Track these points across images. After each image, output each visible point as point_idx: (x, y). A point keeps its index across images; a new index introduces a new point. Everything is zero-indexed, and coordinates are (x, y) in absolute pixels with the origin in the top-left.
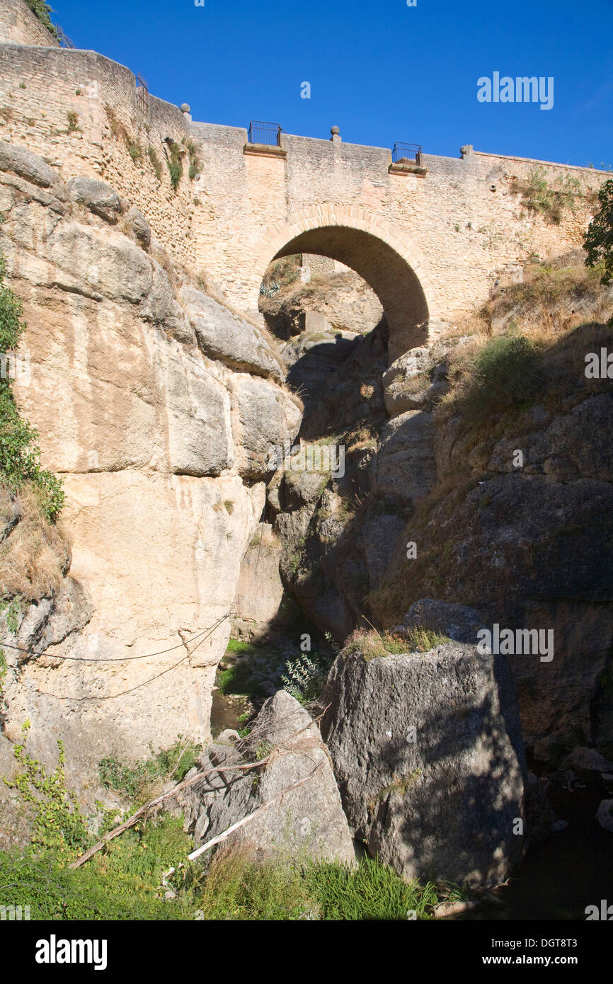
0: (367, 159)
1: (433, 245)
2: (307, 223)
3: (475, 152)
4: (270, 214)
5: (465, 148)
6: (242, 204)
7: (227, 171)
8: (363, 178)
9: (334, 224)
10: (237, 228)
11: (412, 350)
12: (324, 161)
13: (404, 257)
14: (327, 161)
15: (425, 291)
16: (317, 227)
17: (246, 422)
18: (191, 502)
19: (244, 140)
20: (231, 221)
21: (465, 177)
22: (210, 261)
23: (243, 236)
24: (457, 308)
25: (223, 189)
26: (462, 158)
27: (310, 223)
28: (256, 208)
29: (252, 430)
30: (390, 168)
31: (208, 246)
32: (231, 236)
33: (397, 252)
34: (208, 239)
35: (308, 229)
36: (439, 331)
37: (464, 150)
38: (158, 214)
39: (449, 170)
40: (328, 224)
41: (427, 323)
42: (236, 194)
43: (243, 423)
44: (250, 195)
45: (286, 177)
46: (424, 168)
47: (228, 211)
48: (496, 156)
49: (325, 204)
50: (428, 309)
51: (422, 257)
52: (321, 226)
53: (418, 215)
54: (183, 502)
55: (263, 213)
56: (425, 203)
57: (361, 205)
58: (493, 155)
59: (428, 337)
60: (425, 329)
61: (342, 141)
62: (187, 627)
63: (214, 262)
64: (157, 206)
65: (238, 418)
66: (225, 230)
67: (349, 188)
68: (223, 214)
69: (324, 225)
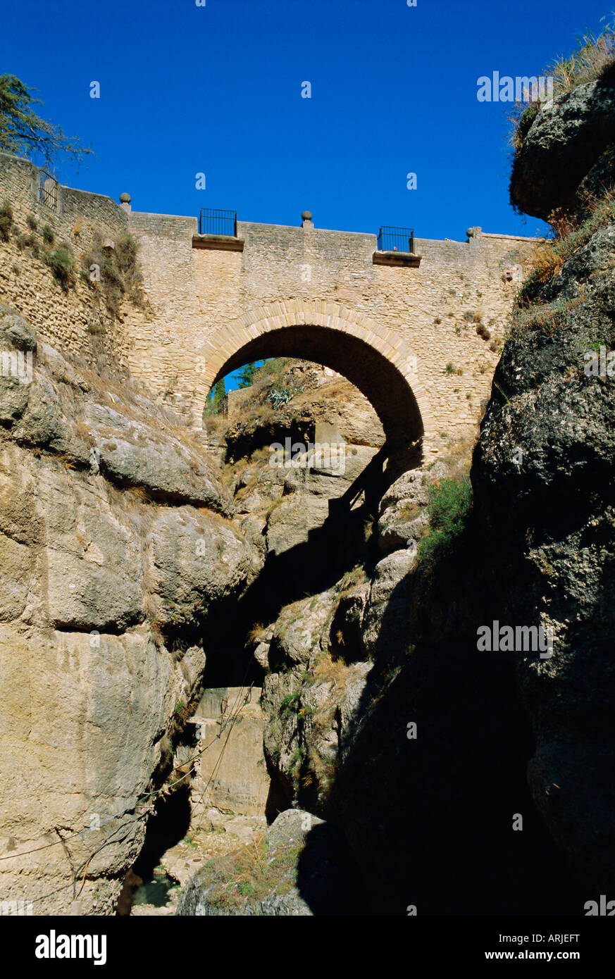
0: (345, 247)
1: (429, 346)
2: (268, 323)
3: (485, 234)
4: (222, 314)
5: (471, 230)
6: (188, 303)
7: (170, 266)
8: (340, 269)
9: (303, 323)
10: (179, 331)
11: (404, 474)
12: (291, 251)
13: (392, 361)
14: (295, 250)
15: (418, 400)
16: (280, 327)
17: (161, 565)
18: (77, 664)
19: (193, 232)
20: (173, 322)
21: (472, 264)
22: (144, 370)
23: (187, 340)
24: (462, 421)
25: (164, 287)
26: (468, 242)
27: (271, 323)
28: (204, 307)
29: (169, 575)
30: (375, 256)
31: (144, 353)
32: (172, 340)
33: (383, 354)
34: (144, 344)
35: (269, 329)
36: (437, 450)
37: (470, 233)
38: (66, 319)
39: (449, 255)
40: (294, 324)
41: (421, 441)
42: (181, 291)
43: (159, 567)
44: (197, 293)
45: (243, 270)
46: (416, 256)
47: (169, 312)
48: (512, 237)
49: (291, 300)
50: (422, 424)
51: (414, 360)
52: (286, 326)
53: (411, 310)
54: (67, 663)
55: (213, 312)
56: (419, 296)
57: (337, 301)
58: (507, 236)
59: (422, 457)
60: (419, 448)
61: (315, 227)
62: (68, 825)
63: (150, 370)
64: (66, 309)
65: (152, 559)
66: (165, 333)
67: (322, 281)
68: (164, 314)
69: (290, 325)
